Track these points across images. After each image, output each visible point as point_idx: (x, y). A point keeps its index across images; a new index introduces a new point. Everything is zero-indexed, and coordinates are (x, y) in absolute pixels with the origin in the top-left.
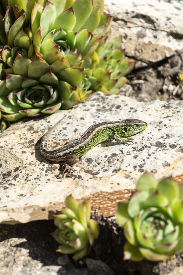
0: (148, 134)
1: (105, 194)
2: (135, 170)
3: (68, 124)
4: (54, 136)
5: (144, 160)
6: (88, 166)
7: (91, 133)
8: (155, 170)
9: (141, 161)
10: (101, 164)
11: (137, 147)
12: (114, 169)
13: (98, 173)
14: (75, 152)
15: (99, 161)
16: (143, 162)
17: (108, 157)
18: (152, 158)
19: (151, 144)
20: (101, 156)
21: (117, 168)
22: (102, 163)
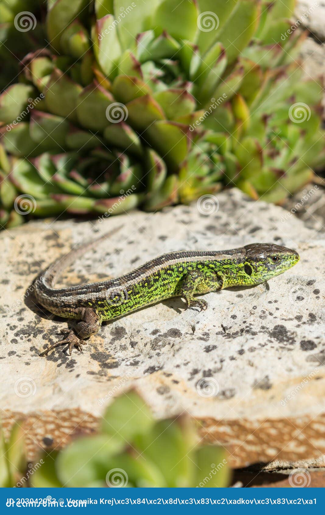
0: (270, 302)
1: (86, 418)
2: (190, 380)
3: (131, 243)
4: (89, 262)
5: (222, 361)
6: (110, 343)
7: (150, 268)
8: (231, 390)
9: (216, 362)
10: (136, 347)
11: (230, 328)
12: (152, 365)
13: (115, 365)
14: (99, 303)
15: (135, 339)
16: (218, 365)
17: (158, 334)
18: (241, 362)
19: (263, 328)
20: (146, 327)
21: (158, 365)
22: (141, 345)
